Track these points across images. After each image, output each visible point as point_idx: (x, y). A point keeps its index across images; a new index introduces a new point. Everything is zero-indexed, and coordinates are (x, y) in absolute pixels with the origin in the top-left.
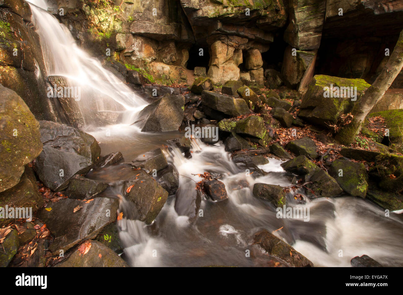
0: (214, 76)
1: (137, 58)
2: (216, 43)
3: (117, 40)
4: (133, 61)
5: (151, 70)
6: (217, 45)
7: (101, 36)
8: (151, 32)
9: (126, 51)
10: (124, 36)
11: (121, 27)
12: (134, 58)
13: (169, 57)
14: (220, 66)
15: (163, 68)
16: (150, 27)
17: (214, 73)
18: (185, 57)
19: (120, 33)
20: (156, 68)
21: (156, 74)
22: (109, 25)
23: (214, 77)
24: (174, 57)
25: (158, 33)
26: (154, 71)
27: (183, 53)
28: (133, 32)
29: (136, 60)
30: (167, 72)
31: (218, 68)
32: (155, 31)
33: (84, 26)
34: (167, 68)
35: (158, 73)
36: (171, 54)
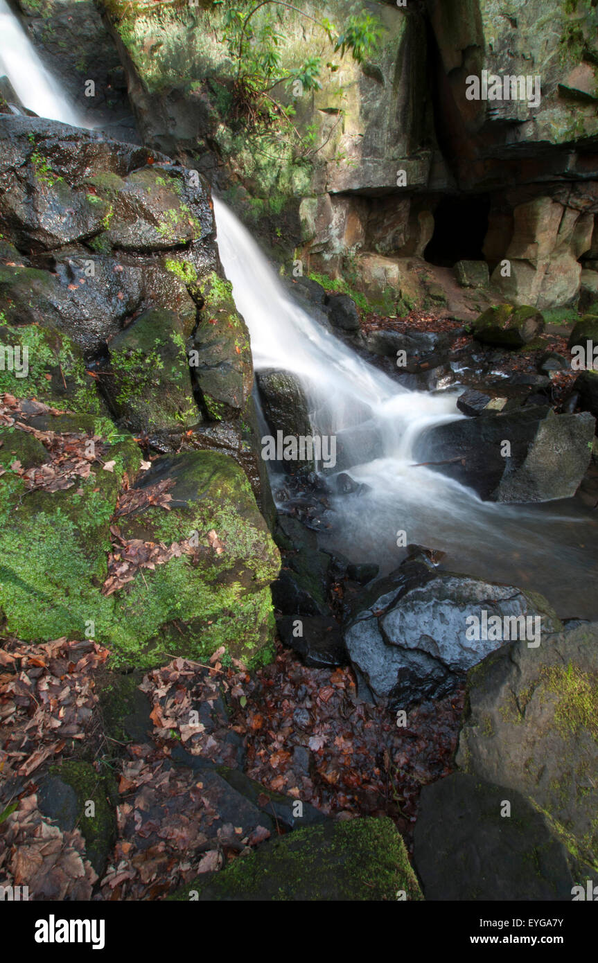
0: (519, 289)
1: (334, 254)
2: (539, 203)
3: (302, 218)
4: (326, 262)
5: (359, 279)
6: (541, 210)
7: (258, 206)
8: (375, 186)
9: (316, 242)
10: (314, 204)
11: (307, 180)
12: (327, 257)
13: (389, 237)
14: (540, 264)
15: (386, 272)
16: (375, 171)
17: (519, 282)
18: (425, 232)
19: (306, 196)
20: (370, 273)
21: (371, 288)
22: (278, 176)
23: (519, 291)
24: (402, 236)
25: (389, 184)
26: (366, 281)
27: (420, 221)
28: (335, 191)
29: (332, 258)
30: (395, 281)
31: (534, 268)
32: (384, 180)
33: (217, 183)
34: (394, 270)
35: (376, 286)
36: (395, 230)
